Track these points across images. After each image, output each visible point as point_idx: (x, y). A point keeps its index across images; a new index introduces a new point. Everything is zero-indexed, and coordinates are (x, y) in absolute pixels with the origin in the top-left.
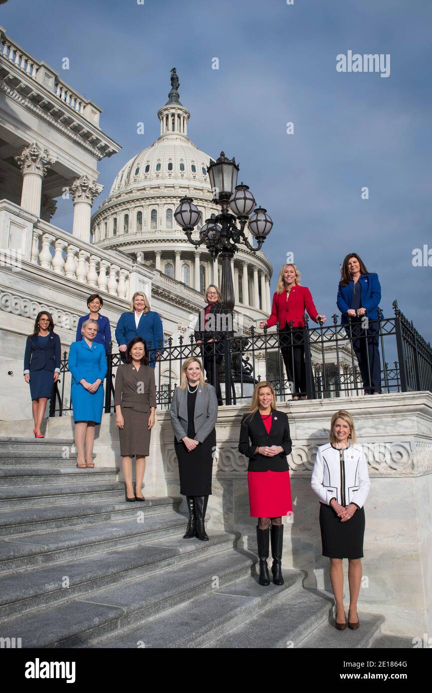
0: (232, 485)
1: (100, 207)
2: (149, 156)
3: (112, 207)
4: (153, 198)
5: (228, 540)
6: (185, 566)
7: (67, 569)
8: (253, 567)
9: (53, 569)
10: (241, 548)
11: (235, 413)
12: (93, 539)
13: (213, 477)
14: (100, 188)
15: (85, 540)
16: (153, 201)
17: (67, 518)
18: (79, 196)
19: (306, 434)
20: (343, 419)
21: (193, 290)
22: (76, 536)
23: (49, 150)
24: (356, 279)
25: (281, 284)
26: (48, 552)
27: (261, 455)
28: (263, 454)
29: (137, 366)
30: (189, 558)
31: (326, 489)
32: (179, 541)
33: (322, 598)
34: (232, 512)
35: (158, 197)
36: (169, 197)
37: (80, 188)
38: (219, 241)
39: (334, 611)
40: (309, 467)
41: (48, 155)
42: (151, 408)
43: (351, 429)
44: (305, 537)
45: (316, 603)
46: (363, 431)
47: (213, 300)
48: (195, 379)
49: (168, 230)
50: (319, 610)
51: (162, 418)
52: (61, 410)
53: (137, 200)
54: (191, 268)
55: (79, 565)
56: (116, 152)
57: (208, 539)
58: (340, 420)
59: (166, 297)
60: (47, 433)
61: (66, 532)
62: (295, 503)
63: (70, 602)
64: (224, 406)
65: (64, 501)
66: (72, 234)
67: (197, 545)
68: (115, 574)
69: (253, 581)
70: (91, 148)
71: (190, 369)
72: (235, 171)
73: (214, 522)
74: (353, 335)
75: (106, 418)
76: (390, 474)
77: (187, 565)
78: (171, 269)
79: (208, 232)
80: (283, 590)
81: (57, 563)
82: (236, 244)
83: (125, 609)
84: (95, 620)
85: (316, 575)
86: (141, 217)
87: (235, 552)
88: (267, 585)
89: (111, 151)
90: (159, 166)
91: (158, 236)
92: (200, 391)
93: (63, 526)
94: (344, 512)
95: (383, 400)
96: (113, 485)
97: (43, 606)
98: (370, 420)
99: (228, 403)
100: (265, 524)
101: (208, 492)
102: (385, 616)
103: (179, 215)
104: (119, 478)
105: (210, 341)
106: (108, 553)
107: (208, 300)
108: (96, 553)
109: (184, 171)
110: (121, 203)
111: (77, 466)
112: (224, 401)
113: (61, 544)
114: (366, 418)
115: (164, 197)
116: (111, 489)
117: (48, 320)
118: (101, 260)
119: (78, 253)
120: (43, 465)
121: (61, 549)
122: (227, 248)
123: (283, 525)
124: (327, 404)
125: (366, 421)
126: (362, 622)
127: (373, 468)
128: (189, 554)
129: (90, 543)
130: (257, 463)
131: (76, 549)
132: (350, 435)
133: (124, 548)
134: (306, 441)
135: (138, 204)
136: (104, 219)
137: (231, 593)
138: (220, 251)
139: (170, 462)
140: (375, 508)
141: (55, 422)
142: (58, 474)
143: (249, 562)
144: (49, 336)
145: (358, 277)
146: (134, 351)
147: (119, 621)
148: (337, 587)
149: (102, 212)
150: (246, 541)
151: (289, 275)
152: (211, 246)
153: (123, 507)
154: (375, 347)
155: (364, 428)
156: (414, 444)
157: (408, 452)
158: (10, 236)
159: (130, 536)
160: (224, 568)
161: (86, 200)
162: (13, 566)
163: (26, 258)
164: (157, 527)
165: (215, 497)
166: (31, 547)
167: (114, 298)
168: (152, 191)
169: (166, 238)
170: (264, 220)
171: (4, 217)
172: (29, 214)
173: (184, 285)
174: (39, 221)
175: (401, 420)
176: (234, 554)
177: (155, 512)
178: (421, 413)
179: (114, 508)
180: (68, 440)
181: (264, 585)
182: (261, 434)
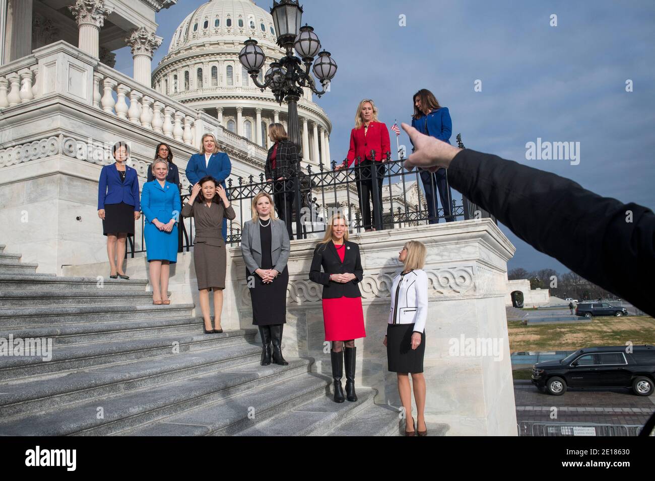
0: (305, 315)
1: (159, 64)
2: (208, 11)
3: (172, 64)
4: (213, 54)
5: (303, 365)
6: (263, 389)
7: (150, 394)
8: (327, 387)
9: (136, 396)
10: (315, 372)
11: (309, 246)
12: (174, 366)
14: (159, 40)
15: (166, 367)
16: (213, 58)
17: (147, 349)
18: (139, 49)
19: (374, 263)
21: (255, 145)
22: (156, 364)
26: (130, 379)
27: (334, 282)
28: (336, 281)
29: (209, 204)
30: (267, 382)
32: (257, 368)
33: (392, 412)
34: (306, 340)
35: (218, 54)
36: (229, 54)
37: (138, 40)
38: (285, 84)
40: (378, 294)
41: (103, 5)
44: (374, 359)
45: (387, 416)
46: (430, 258)
48: (265, 213)
49: (228, 86)
50: (390, 422)
51: (234, 254)
52: (133, 252)
53: (197, 56)
54: (253, 124)
55: (162, 391)
56: (174, 4)
61: (146, 362)
63: (154, 424)
64: (296, 240)
65: (141, 335)
66: (133, 78)
67: (275, 369)
68: (198, 397)
69: (328, 400)
71: (260, 205)
72: (299, 13)
73: (289, 350)
76: (454, 297)
77: (265, 388)
78: (233, 125)
79: (274, 75)
80: (356, 406)
81: (140, 390)
82: (302, 87)
83: (210, 427)
86: (202, 74)
87: (310, 376)
88: (342, 402)
89: (169, 2)
90: (217, 22)
91: (219, 93)
92: (273, 224)
93: (143, 357)
95: (447, 228)
96: (190, 319)
97: (128, 429)
98: (434, 248)
100: (339, 347)
101: (283, 321)
102: (449, 424)
103: (244, 57)
104: (196, 312)
105: (280, 179)
106: (189, 380)
108: (177, 380)
109: (243, 27)
110: (181, 59)
111: (153, 303)
112: (295, 237)
113: (142, 372)
114: (432, 246)
115: (223, 54)
116: (189, 323)
118: (166, 106)
119: (142, 98)
120: (118, 303)
121: (143, 377)
122: (292, 91)
123: (356, 347)
124: (394, 234)
125: (431, 248)
126: (429, 430)
127: (438, 292)
128: (267, 378)
129: (171, 371)
130: (331, 291)
131: (157, 377)
133: (204, 375)
135: (198, 60)
136: (164, 76)
137: (309, 410)
138: (286, 94)
139: (244, 296)
140: (440, 328)
141: (132, 263)
142: (134, 311)
143: (324, 383)
146: (205, 191)
149: (162, 69)
150: (320, 366)
151: (367, 112)
152: (277, 90)
153: (202, 338)
155: (430, 255)
156: (475, 268)
157: (470, 276)
158: (70, 79)
159: (209, 364)
160: (301, 389)
161: (146, 53)
162: (95, 394)
163: (88, 102)
164: (235, 355)
165: (289, 327)
166: (112, 375)
167: (181, 145)
168: (211, 48)
169: (227, 95)
170: (328, 64)
171: (62, 59)
172: (89, 56)
173: (246, 140)
174: (99, 65)
175: (465, 247)
176: (309, 378)
177: (232, 343)
178: (482, 240)
179: (192, 339)
180: (142, 280)
181: (339, 402)
182: (334, 262)
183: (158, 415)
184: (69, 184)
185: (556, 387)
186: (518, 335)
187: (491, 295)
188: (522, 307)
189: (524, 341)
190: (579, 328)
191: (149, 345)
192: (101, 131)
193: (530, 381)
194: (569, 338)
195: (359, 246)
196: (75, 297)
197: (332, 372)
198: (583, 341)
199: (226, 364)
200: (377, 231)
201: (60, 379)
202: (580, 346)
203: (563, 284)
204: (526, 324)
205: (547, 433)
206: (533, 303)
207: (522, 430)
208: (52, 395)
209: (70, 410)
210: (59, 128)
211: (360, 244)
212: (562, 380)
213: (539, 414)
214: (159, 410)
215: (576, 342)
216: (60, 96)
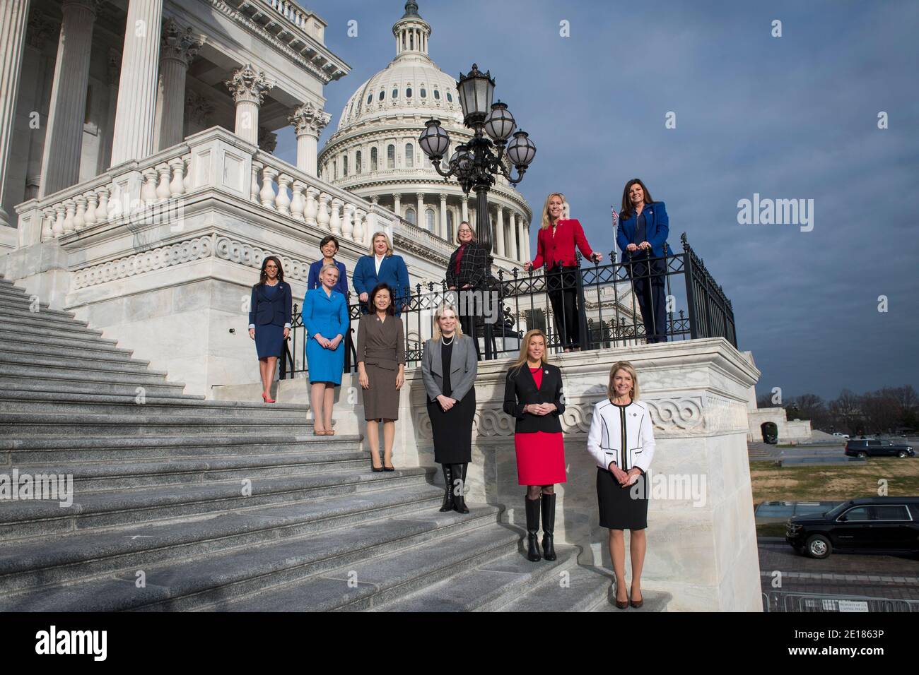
0: (494, 451)
1: (327, 143)
2: (385, 80)
3: (341, 143)
4: (389, 131)
5: (491, 514)
6: (443, 541)
7: (309, 543)
8: (520, 542)
9: (294, 544)
10: (506, 522)
11: (500, 369)
12: (338, 511)
13: (472, 443)
14: (327, 117)
15: (328, 512)
16: (390, 135)
17: (306, 488)
18: (303, 128)
19: (579, 391)
20: (625, 370)
21: (439, 239)
22: (317, 508)
23: (265, 73)
24: (639, 210)
25: (546, 217)
26: (288, 525)
27: (530, 414)
28: (532, 412)
29: (382, 317)
30: (447, 533)
31: (603, 450)
32: (435, 515)
33: (599, 575)
34: (495, 482)
35: (396, 130)
36: (409, 129)
37: (303, 118)
38: (473, 171)
39: (613, 589)
40: (584, 428)
41: (264, 79)
42: (399, 365)
43: (633, 382)
44: (579, 508)
45: (593, 580)
46: (646, 386)
47: (467, 239)
48: (450, 329)
49: (407, 168)
50: (597, 587)
51: (412, 377)
52: (293, 372)
53: (371, 134)
54: (436, 213)
55: (323, 540)
56: (345, 74)
57: (468, 512)
58: (621, 371)
59: (408, 248)
60: (277, 398)
61: (306, 505)
62: (567, 470)
63: (314, 579)
64: (484, 362)
65: (301, 472)
66: (296, 166)
67: (456, 518)
68: (364, 549)
69: (521, 557)
70: (315, 70)
71: (444, 318)
72: (490, 87)
73: (474, 494)
74: (635, 275)
75: (347, 379)
76: (678, 434)
77: (445, 540)
78: (413, 214)
79: (460, 161)
80: (555, 566)
81: (298, 538)
82: (493, 175)
83: (378, 586)
84: (344, 597)
85: (593, 549)
86: (376, 154)
87: (499, 526)
88: (537, 561)
89: (339, 72)
90: (395, 93)
91: (396, 176)
92: (457, 343)
93: (302, 499)
94: (626, 479)
95: (669, 349)
96: (356, 454)
97: (284, 584)
98: (654, 373)
99: (488, 358)
100: (536, 494)
101: (467, 459)
102: (671, 593)
103: (425, 141)
104: (363, 446)
106: (355, 527)
107: (460, 240)
108: (341, 527)
109: (426, 98)
110: (352, 137)
111: (315, 434)
112: (483, 357)
113: (301, 517)
114: (651, 371)
115: (402, 130)
116: (355, 458)
117: (275, 267)
118: (333, 198)
119: (306, 190)
120: (275, 433)
121: (301, 522)
122: (482, 179)
123: (555, 494)
124: (605, 355)
125: (650, 374)
126: (646, 600)
127: (658, 427)
128: (448, 528)
129: (334, 516)
130: (526, 423)
131: (318, 522)
132: (633, 389)
133: (373, 522)
134: (579, 399)
135: (372, 138)
136: (332, 157)
137: (497, 569)
138: (475, 182)
139: (421, 427)
140: (660, 473)
141: (287, 385)
142: (293, 442)
143: (516, 537)
144: (279, 285)
145: (642, 208)
146: (377, 300)
147: (372, 600)
148: (618, 563)
149: (330, 149)
150: (513, 515)
151: (555, 207)
152: (463, 179)
153: (370, 477)
154: (660, 288)
155: (648, 382)
156: (705, 399)
157: (698, 408)
158: (225, 170)
159: (379, 508)
160: (488, 542)
161: (312, 133)
162: (248, 540)
163: (246, 196)
164: (410, 498)
165: (475, 465)
166: (267, 520)
167: (350, 243)
168: (388, 123)
169: (406, 179)
170: (526, 146)
171: (217, 147)
172: (247, 143)
173: (428, 233)
174: (258, 152)
175: (691, 372)
176: (498, 529)
177: (406, 484)
178: (713, 363)
179: (359, 478)
180: (302, 405)
181: (533, 561)
182: (529, 390)
183: (318, 568)
184: (221, 291)
185: (818, 549)
186: (770, 479)
187: (726, 431)
188: (776, 443)
189: (777, 488)
190: (849, 471)
191: (309, 484)
192: (259, 230)
193: (784, 539)
194: (836, 484)
195: (561, 369)
196: (226, 424)
197: (526, 523)
198: (855, 489)
199: (397, 509)
200: (583, 352)
201: (209, 521)
202: (852, 495)
203: (830, 414)
204: (780, 465)
205: (804, 607)
206: (789, 439)
207: (772, 602)
208: (200, 540)
209: (220, 558)
210: (212, 226)
211: (561, 367)
212: (827, 541)
213: (795, 582)
214: (320, 562)
215: (845, 489)
216: (214, 190)
